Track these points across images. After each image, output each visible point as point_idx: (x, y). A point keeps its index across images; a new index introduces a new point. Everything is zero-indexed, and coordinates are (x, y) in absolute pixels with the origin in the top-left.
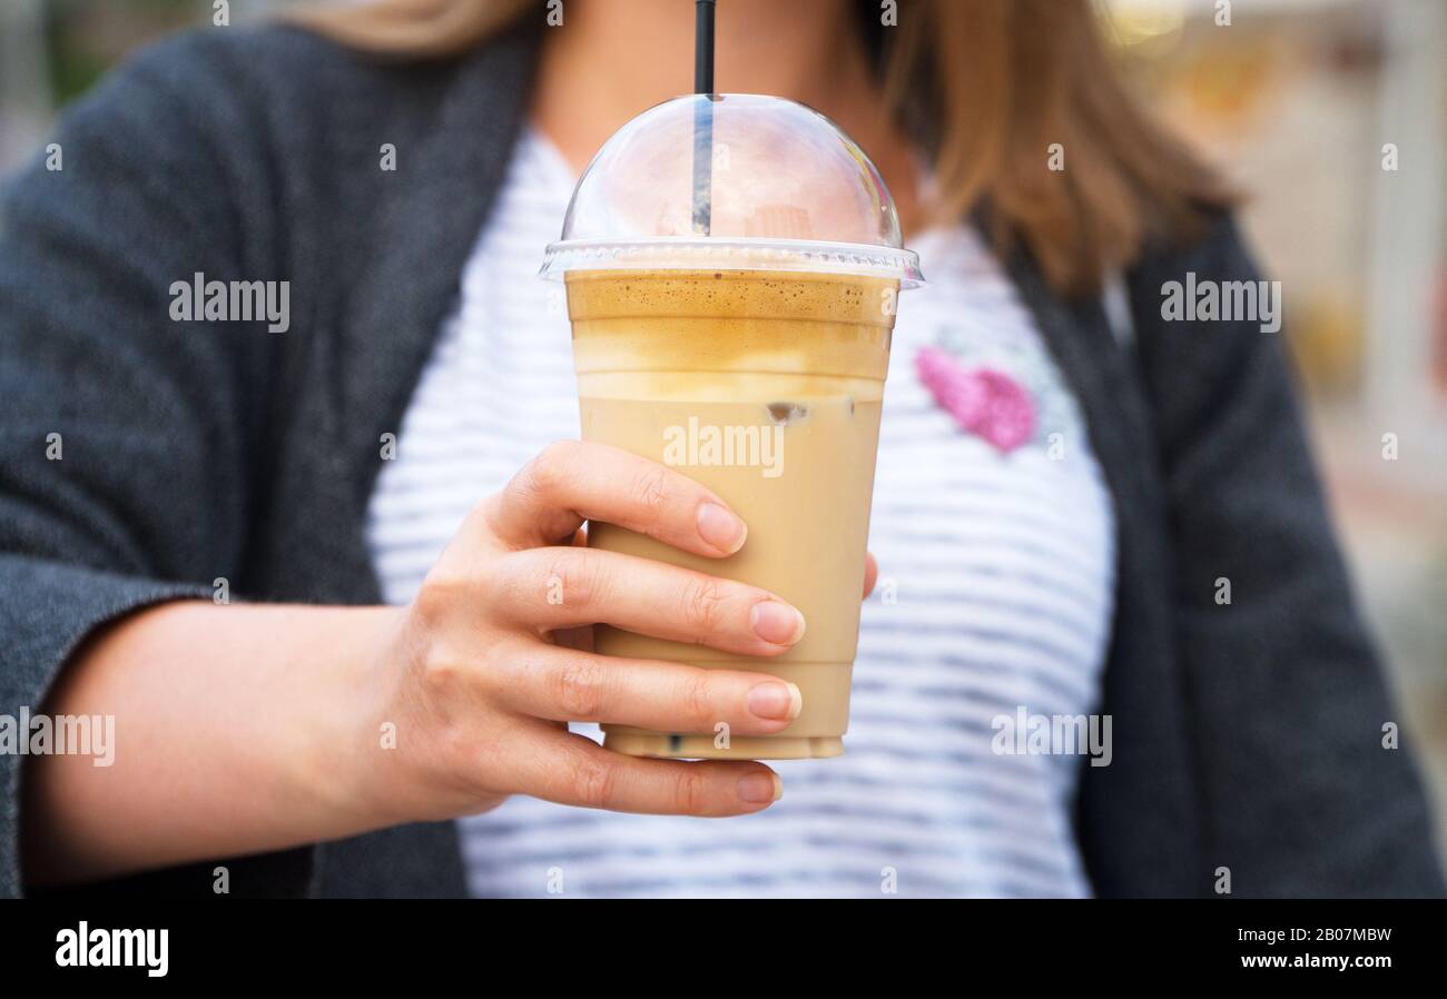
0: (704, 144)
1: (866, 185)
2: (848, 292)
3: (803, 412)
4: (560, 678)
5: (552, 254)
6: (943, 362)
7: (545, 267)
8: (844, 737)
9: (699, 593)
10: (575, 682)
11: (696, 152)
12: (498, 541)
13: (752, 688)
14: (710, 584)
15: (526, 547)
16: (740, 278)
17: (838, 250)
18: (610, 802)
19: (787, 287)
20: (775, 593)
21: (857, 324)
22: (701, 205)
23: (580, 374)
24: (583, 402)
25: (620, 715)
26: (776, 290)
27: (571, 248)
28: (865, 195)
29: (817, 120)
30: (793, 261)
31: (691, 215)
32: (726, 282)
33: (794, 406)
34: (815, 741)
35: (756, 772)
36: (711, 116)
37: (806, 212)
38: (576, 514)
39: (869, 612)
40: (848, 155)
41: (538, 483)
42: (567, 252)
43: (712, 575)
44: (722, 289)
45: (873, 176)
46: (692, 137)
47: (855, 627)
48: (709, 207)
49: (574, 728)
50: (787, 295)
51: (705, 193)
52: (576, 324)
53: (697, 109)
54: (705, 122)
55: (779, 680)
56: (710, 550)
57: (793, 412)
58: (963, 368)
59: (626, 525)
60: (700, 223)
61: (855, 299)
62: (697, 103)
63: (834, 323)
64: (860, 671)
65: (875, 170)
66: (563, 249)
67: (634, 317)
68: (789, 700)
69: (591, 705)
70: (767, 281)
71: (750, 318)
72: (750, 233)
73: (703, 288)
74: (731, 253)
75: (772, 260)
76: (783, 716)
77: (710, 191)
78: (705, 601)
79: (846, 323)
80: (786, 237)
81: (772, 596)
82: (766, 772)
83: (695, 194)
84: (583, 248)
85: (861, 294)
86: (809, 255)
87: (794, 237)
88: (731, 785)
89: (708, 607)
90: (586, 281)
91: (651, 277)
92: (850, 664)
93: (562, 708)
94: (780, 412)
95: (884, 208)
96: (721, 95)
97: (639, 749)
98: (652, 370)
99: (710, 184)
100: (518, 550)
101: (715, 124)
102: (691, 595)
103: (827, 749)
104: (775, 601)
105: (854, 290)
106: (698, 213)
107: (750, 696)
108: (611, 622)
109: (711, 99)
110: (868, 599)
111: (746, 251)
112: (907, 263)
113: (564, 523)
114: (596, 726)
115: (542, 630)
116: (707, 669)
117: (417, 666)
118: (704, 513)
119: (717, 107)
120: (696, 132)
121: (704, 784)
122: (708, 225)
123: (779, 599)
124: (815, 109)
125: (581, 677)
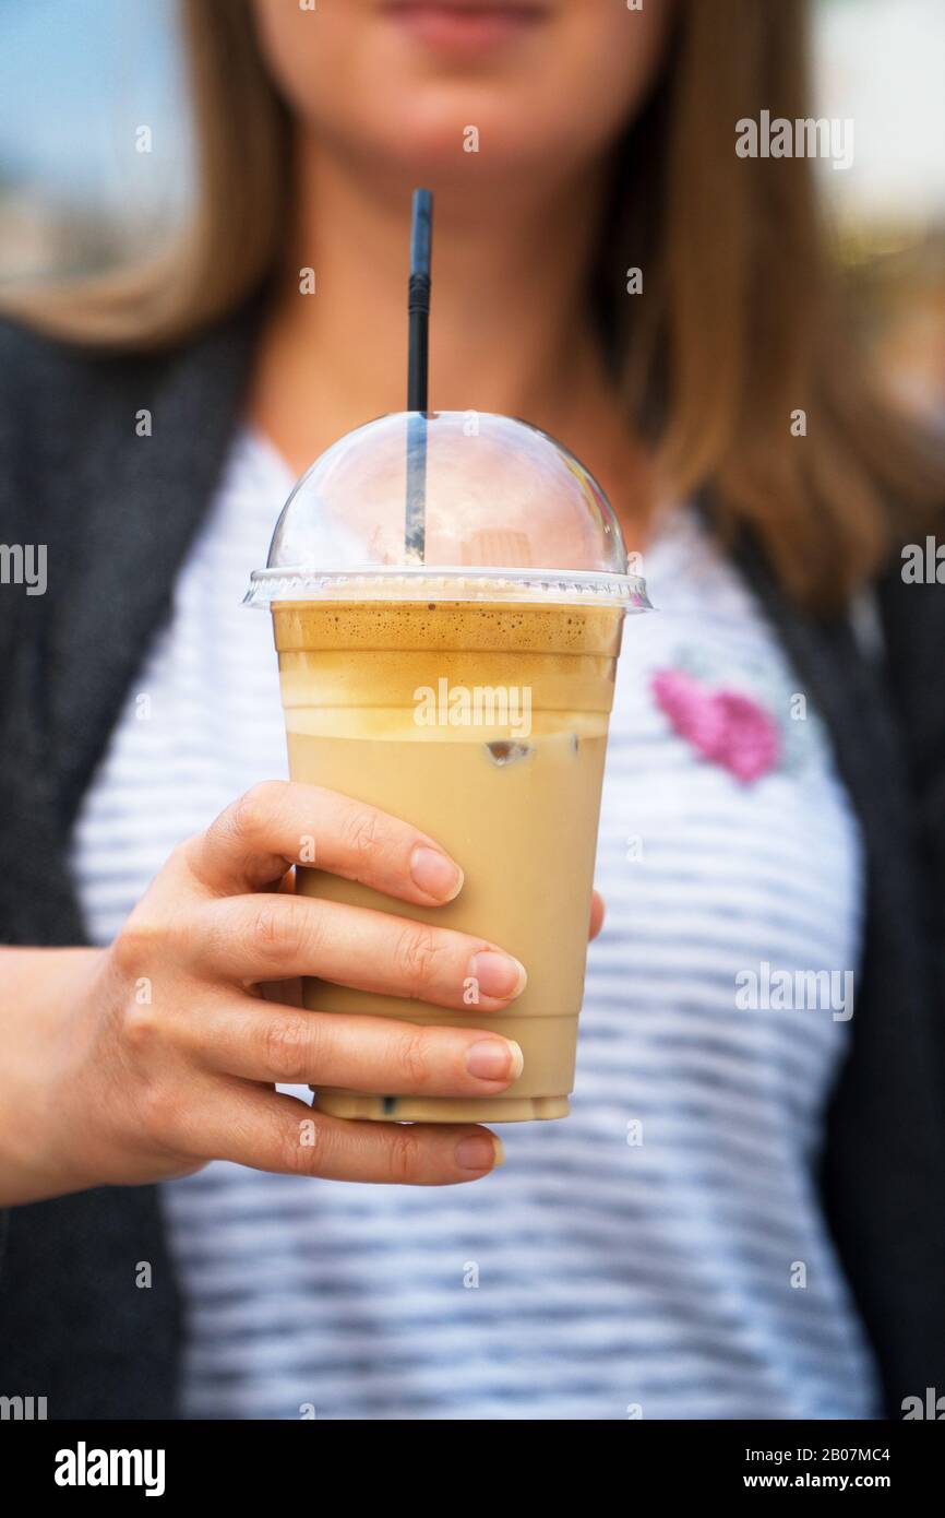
0: (418, 465)
1: (589, 505)
2: (570, 622)
3: (524, 750)
4: (265, 1037)
5: (257, 583)
6: (680, 685)
7: (249, 595)
8: (569, 1096)
9: (413, 946)
10: (282, 1041)
11: (409, 473)
12: (198, 884)
13: (470, 1046)
14: (425, 934)
15: (231, 893)
16: (455, 610)
17: (559, 578)
18: (317, 1168)
19: (505, 617)
20: (493, 943)
21: (579, 656)
22: (416, 528)
23: (287, 708)
24: (291, 737)
25: (329, 1077)
26: (493, 621)
27: (277, 577)
28: (588, 517)
29: (537, 437)
30: (512, 591)
31: (404, 539)
32: (440, 613)
33: (513, 744)
34: (538, 1101)
35: (474, 1136)
36: (426, 434)
37: (525, 536)
38: (283, 858)
39: (595, 953)
40: (568, 472)
41: (241, 827)
42: (272, 580)
43: (427, 923)
44: (436, 621)
45: (596, 494)
46: (404, 459)
47: (580, 970)
48: (423, 531)
49: (281, 1088)
50: (505, 626)
51: (418, 517)
52: (282, 655)
53: (410, 426)
54: (418, 442)
55: (501, 1038)
56: (424, 898)
57: (512, 752)
58: (702, 690)
59: (336, 871)
60: (414, 546)
61: (577, 629)
62: (410, 422)
63: (556, 654)
64: (587, 1017)
65: (595, 486)
66: (268, 578)
67: (344, 650)
68: (509, 1059)
69: (299, 1066)
70: (485, 612)
71: (467, 651)
72: (467, 563)
73: (416, 620)
74: (445, 583)
75: (487, 589)
76: (504, 1077)
77: (424, 514)
78: (420, 953)
79: (567, 655)
80: (504, 566)
81: (492, 946)
82: (486, 1136)
83: (407, 518)
84: (289, 576)
85: (583, 623)
86: (528, 584)
87: (514, 565)
88: (449, 1151)
89: (422, 960)
90: (292, 611)
91: (361, 608)
92: (576, 1015)
93: (268, 1069)
94: (500, 750)
95: (608, 529)
96: (436, 413)
97: (351, 1112)
98: (363, 706)
99: (424, 507)
100: (223, 896)
101: (428, 443)
102: (405, 946)
103: (552, 1110)
104: (493, 951)
105: (576, 618)
106: (411, 537)
107: (468, 1055)
108: (320, 976)
109: (425, 417)
110: (594, 941)
111: (461, 581)
112: (633, 589)
113: (269, 870)
114: (306, 1087)
115: (247, 983)
116: (424, 1025)
117: (113, 1021)
118: (417, 857)
119: (431, 424)
120: (409, 451)
121: (420, 1150)
122: (422, 548)
123: (498, 948)
124: (534, 427)
125: (287, 1035)
